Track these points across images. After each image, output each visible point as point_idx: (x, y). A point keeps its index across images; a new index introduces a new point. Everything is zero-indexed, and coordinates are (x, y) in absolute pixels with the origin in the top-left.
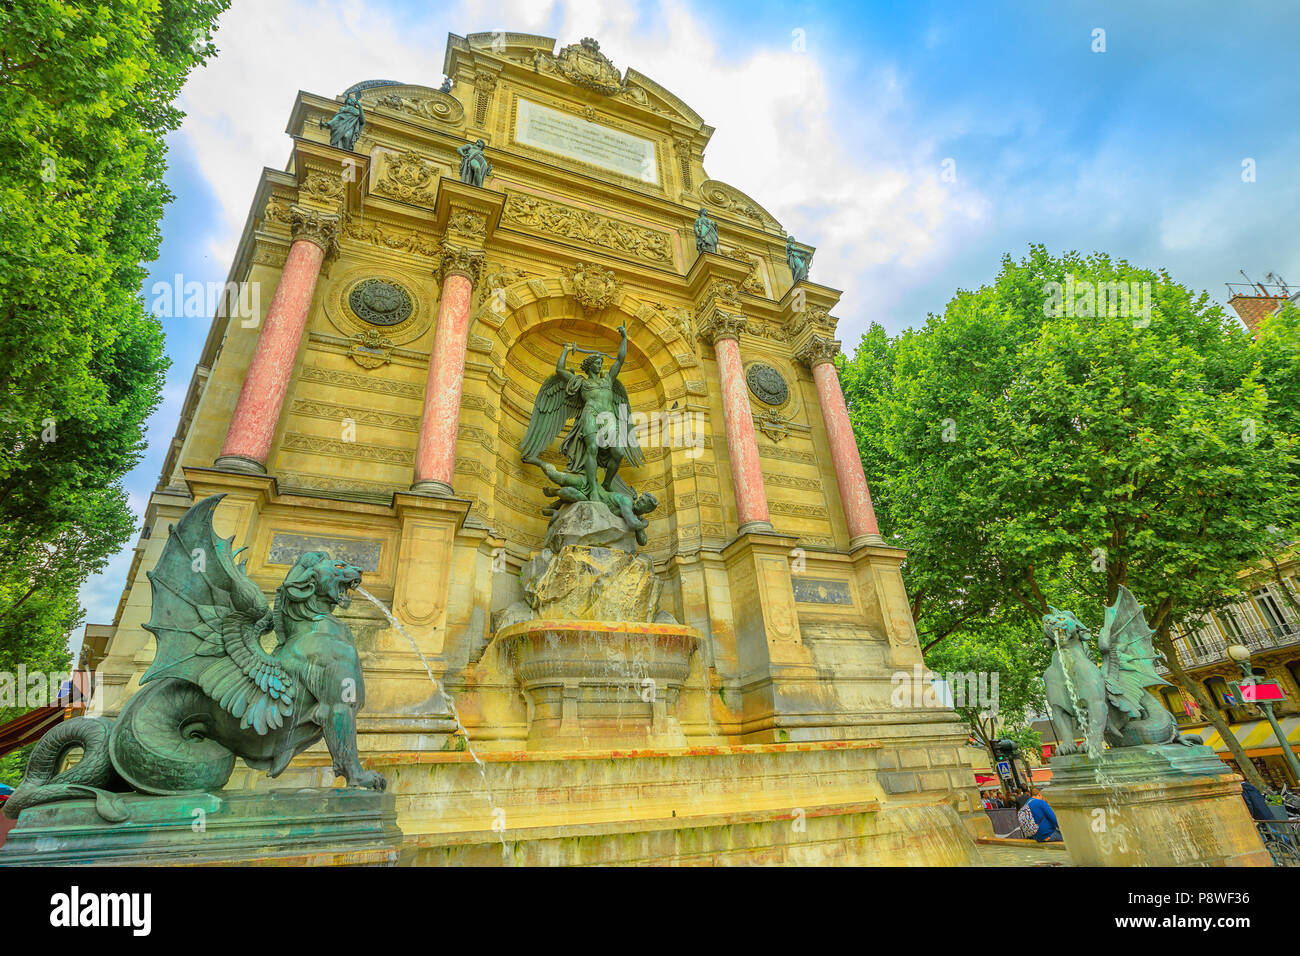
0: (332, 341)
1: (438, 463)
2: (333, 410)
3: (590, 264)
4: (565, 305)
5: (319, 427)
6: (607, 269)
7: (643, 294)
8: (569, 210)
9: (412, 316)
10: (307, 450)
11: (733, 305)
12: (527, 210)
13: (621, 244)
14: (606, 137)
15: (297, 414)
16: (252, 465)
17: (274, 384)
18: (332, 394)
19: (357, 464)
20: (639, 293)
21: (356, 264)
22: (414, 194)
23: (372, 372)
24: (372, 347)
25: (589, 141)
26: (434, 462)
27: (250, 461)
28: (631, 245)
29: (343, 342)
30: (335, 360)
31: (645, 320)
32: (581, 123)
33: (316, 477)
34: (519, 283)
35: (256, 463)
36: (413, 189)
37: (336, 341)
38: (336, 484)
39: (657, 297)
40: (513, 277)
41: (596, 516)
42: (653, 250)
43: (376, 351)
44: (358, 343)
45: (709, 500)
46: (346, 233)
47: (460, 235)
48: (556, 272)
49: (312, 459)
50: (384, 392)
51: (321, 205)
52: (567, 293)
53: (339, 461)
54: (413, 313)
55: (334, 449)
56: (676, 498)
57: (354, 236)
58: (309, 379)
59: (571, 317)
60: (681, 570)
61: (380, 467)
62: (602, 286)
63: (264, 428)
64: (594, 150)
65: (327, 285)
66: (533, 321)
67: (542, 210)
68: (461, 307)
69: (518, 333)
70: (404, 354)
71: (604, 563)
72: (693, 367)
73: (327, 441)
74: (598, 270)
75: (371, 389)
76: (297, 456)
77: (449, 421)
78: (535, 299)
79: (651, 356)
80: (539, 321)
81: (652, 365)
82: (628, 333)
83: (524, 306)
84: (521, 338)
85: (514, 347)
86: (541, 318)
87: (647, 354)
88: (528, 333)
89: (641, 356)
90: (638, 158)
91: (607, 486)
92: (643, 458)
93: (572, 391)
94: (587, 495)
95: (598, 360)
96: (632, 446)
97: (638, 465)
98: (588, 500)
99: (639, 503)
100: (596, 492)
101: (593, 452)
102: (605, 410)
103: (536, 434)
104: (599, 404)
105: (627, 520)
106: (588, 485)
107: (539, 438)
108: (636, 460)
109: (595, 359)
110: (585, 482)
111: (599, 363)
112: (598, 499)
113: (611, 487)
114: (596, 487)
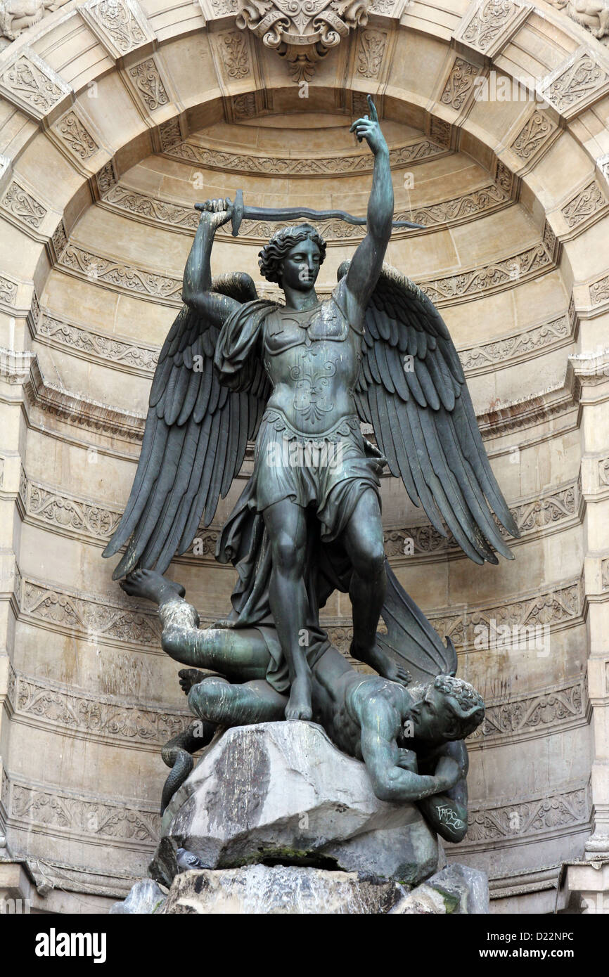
31: (486, 48)
59: (246, 86)
66: (118, 129)
69: (71, 185)
78: (108, 65)
79: (532, 166)
80: (141, 128)
81: (532, 197)
82: (443, 99)
83: (73, 96)
84: (93, 192)
85: (72, 226)
86: (143, 115)
87: (514, 163)
88: (112, 171)
89: (501, 169)
91: (363, 650)
92: (511, 527)
93: (231, 360)
94: (287, 693)
95: (302, 247)
96: (472, 491)
97: (489, 553)
98: (278, 715)
99: (415, 714)
100: (301, 686)
101: (281, 561)
102: (319, 415)
103: (159, 497)
104: (304, 399)
105: (372, 776)
106: (285, 661)
107: (171, 511)
108: (484, 540)
109: (289, 242)
110: (276, 654)
111: (304, 256)
112: (305, 707)
113: (378, 652)
114: (301, 666)
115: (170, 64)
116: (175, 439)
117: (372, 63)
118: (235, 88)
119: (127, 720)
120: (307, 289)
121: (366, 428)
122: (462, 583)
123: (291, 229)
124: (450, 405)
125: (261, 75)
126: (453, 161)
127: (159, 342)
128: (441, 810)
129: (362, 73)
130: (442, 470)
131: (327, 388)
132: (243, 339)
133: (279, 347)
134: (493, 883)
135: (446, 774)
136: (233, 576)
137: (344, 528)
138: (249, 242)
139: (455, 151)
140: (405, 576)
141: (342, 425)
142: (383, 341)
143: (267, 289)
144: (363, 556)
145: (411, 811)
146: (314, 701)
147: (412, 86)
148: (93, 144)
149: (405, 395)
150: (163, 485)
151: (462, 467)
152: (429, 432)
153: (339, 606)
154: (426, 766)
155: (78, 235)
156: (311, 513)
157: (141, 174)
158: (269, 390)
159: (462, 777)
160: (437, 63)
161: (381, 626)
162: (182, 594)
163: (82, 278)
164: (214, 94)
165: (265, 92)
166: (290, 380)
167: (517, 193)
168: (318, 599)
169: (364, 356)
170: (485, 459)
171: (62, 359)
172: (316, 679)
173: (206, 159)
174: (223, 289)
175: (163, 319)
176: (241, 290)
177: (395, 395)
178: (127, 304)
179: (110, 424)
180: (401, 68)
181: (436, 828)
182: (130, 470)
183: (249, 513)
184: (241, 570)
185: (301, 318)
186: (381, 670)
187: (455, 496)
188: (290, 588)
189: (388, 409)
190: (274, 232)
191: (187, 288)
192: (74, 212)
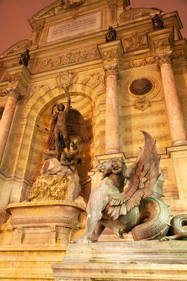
3: (62, 72)
7: (86, 73)
13: (80, 58)
28: (84, 57)
31: (84, 83)
34: (40, 90)
39: (92, 72)
42: (93, 54)
48: (53, 80)
62: (67, 78)
64: (75, 29)
66: (47, 100)
72: (104, 93)
74: (65, 73)
79: (91, 95)
82: (82, 91)
83: (41, 97)
88: (48, 105)
89: (89, 97)
90: (93, 22)
96: (85, 133)
99: (67, 155)
104: (59, 122)
110: (56, 153)
112: (57, 157)
115: (53, 93)
124: (82, 123)
128: (71, 167)
130: (82, 131)
131: (62, 120)
135: (72, 162)
142: (75, 117)
146: (59, 156)
147: (79, 90)
148: (44, 102)
151: (84, 130)
155: (45, 113)
165: (63, 94)
180: (77, 88)
187: (83, 134)
189: (75, 125)
192: (43, 110)
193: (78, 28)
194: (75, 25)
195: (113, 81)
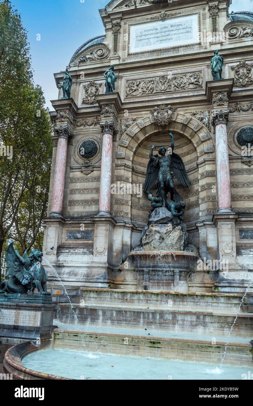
0: (76, 168)
1: (103, 205)
2: (79, 191)
3: (160, 105)
4: (153, 127)
5: (77, 197)
6: (167, 105)
7: (186, 110)
8: (154, 79)
9: (98, 151)
10: (74, 205)
11: (223, 105)
12: (136, 87)
13: (177, 87)
14: (172, 26)
15: (70, 194)
16: (57, 214)
17: (59, 189)
18: (78, 185)
19: (87, 207)
20: (184, 110)
21: (80, 136)
22: (94, 99)
23: (89, 175)
24: (87, 167)
25: (163, 34)
26: (102, 205)
27: (56, 213)
28: (182, 85)
29: (79, 167)
30: (78, 174)
31: (186, 124)
32: (159, 25)
33: (77, 212)
34: (133, 125)
35: (58, 213)
36: (93, 98)
37: (77, 167)
38: (82, 214)
39: (193, 109)
40: (131, 122)
41: (161, 213)
42: (192, 83)
43: (88, 168)
44: (83, 166)
45: (211, 199)
46: (76, 126)
47: (105, 117)
48: (147, 114)
49: (76, 207)
50: (92, 181)
51: (63, 123)
52: (152, 122)
53: (83, 207)
54: (98, 150)
55: (81, 203)
56: (199, 200)
57: (78, 126)
58: (72, 182)
59: (157, 131)
60: (199, 228)
61: (94, 206)
62: (166, 114)
63: (59, 203)
64: (165, 38)
65: (72, 148)
66: (142, 137)
67: (141, 85)
68: (107, 146)
69: (136, 145)
70: (97, 166)
71: (163, 229)
72: (209, 139)
73: (79, 201)
74: (163, 107)
75: (89, 181)
76: (72, 207)
77: (106, 190)
78: (140, 129)
79: (192, 138)
80: (144, 137)
81: (192, 142)
82: (181, 130)
83: (136, 134)
84: (139, 145)
85: (137, 150)
86: (145, 135)
87: (190, 138)
88: (141, 143)
89: (188, 139)
90: (188, 30)
91: (172, 199)
92: (190, 183)
93: (155, 165)
94: (163, 204)
95: (163, 150)
96: (185, 179)
97: (188, 187)
98: (161, 207)
99: (177, 206)
100: (164, 203)
101: (162, 188)
102: (166, 171)
103: (148, 182)
104: (164, 169)
105: (172, 213)
106: (162, 200)
107: (150, 183)
108: (187, 185)
109: (162, 149)
110: (161, 200)
111: (163, 151)
112: (165, 206)
113: (174, 199)
114: (164, 201)
115: (148, 129)
116: (150, 175)
117: (172, 127)
118: (155, 131)
119: (145, 208)
120: (164, 155)
121: (172, 172)
122: (185, 191)
123: (162, 148)
124: (182, 169)
125: (159, 129)
126: (183, 138)
127: (147, 163)
128: (181, 217)
129: (171, 128)
130: (182, 177)
131: (166, 167)
132: (157, 162)
133: (161, 163)
134: (187, 226)
135: (181, 213)
136: (156, 191)
137: (169, 184)
138: (157, 150)
139: (183, 137)
140: (178, 190)
141: (168, 172)
142: (174, 162)
143: (160, 156)
144: (171, 187)
145: (177, 217)
146: (166, 205)
147: (177, 129)
148: (139, 140)
149: (177, 168)
150: (149, 180)
151: (184, 176)
152: (180, 172)
153: (169, 195)
154: (179, 212)
155: (138, 151)
156: (165, 182)
157: (145, 143)
158: (160, 168)
159: (183, 213)
160: (180, 126)
161: (174, 195)
162: (151, 193)
163: (138, 156)
164: (153, 132)
165: (159, 131)
166: (162, 166)
167: (191, 142)
168: (166, 193)
169: (171, 164)
170: (187, 176)
171: (137, 166)
172: (166, 202)
173: (153, 140)
174: (155, 156)
175: (148, 160)
176: (156, 156)
177: (176, 168)
178: (144, 159)
179: (143, 173)
180: (176, 127)
181: (180, 219)
182: (145, 179)
183: (158, 183)
184: (157, 189)
185: (163, 159)
186: (174, 201)
187: (183, 180)
188: (163, 192)
189: (175, 170)
190: (160, 148)
191: (150, 156)
192: (137, 148)
193: (169, 37)
194: (165, 32)
195: (224, 131)
